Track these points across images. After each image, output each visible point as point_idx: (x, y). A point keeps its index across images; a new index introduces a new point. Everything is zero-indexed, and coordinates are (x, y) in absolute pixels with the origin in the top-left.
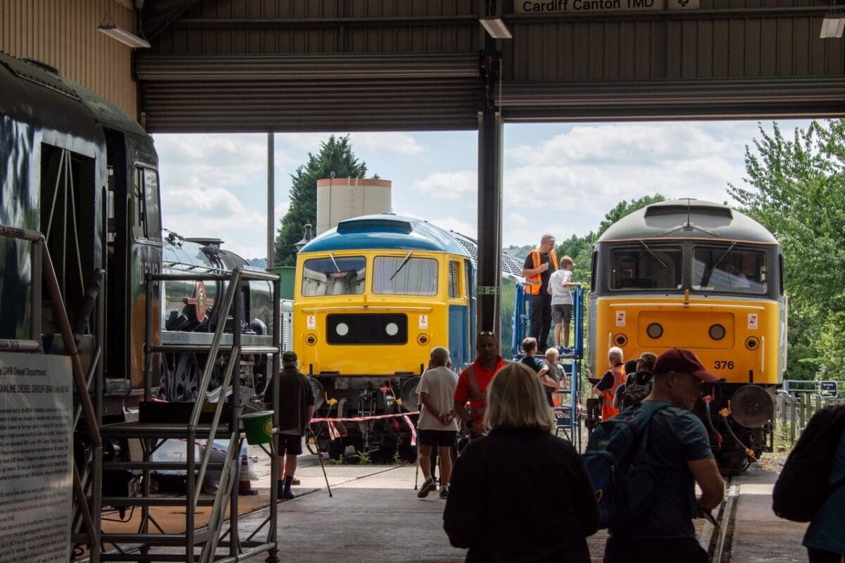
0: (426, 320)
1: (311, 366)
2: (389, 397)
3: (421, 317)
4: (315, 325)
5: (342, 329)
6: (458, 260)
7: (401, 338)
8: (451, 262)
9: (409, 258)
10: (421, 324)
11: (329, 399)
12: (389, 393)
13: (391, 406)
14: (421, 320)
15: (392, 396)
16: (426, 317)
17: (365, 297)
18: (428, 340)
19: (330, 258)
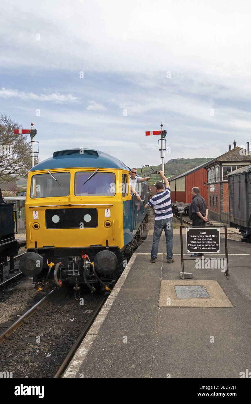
0: (109, 212)
1: (36, 242)
2: (87, 262)
3: (106, 210)
4: (38, 217)
5: (56, 219)
6: (126, 174)
7: (94, 224)
8: (123, 174)
9: (97, 172)
10: (106, 214)
11: (49, 263)
12: (87, 259)
13: (87, 268)
14: (106, 212)
15: (89, 261)
16: (109, 210)
17: (69, 198)
18: (111, 224)
19: (49, 173)
